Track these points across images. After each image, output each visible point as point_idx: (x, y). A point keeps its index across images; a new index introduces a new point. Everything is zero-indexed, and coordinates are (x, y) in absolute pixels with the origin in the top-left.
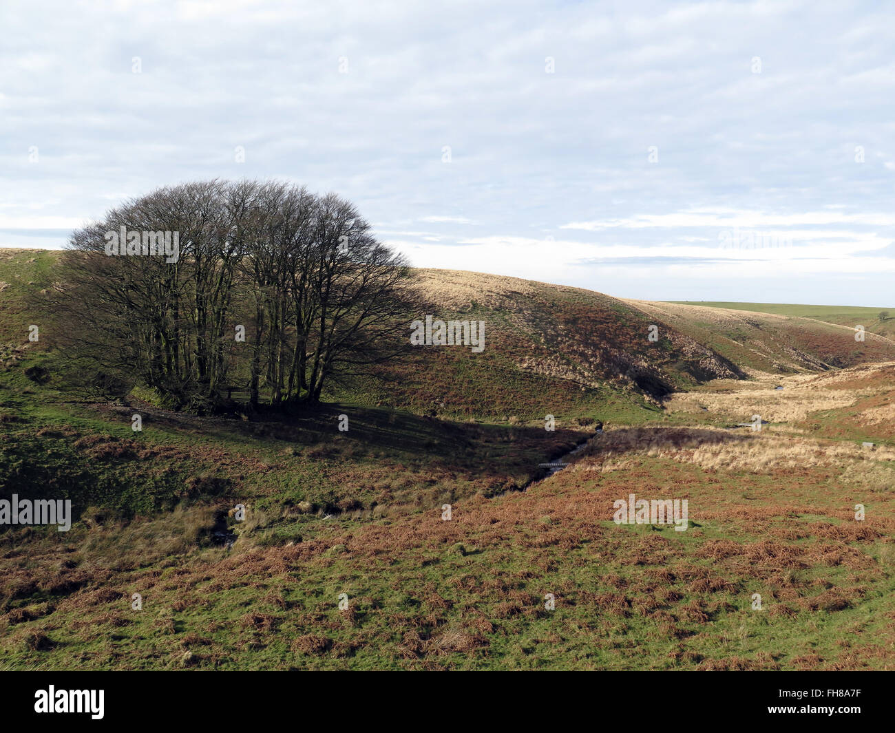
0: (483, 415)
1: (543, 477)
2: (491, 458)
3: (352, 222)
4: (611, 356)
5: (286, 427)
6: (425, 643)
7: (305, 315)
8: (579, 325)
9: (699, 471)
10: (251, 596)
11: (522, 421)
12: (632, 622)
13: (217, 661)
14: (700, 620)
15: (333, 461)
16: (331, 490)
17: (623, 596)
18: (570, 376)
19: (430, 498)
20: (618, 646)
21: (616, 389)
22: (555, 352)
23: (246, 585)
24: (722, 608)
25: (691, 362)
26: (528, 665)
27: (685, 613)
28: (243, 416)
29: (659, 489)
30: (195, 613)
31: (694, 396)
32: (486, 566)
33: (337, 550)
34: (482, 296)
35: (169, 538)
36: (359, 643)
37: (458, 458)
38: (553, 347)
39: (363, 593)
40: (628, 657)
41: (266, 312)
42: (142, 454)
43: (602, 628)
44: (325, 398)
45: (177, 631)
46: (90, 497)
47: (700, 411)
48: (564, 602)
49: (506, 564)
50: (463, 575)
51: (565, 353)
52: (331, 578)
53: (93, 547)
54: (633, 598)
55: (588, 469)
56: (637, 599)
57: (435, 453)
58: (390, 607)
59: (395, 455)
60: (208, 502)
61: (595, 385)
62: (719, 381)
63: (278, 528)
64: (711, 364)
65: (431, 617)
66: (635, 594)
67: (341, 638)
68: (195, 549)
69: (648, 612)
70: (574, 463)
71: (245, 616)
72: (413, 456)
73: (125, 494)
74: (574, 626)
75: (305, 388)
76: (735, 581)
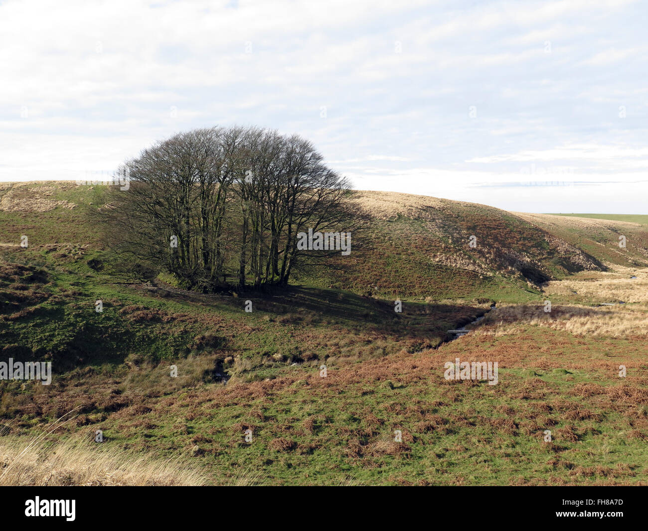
0: (406, 296)
1: (451, 340)
2: (412, 326)
3: (310, 155)
4: (502, 253)
5: (264, 301)
6: (364, 448)
7: (278, 223)
8: (478, 231)
9: (570, 336)
10: (239, 412)
11: (435, 300)
12: (518, 439)
13: (216, 453)
14: (572, 440)
15: (298, 326)
16: (296, 345)
17: (512, 421)
18: (471, 268)
19: (368, 353)
20: (508, 455)
21: (506, 277)
22: (460, 250)
23: (236, 404)
24: (590, 432)
25: (564, 258)
26: (440, 465)
27: (560, 434)
28: (234, 294)
29: (540, 348)
30: (201, 422)
31: (566, 283)
32: (409, 397)
33: (300, 383)
34: (405, 209)
35: (184, 376)
36: (316, 445)
37: (388, 325)
38: (458, 246)
39: (318, 413)
40: (516, 463)
41: (250, 221)
42: (165, 319)
43: (496, 442)
44: (291, 282)
45: (189, 433)
46: (130, 347)
47: (571, 294)
48: (467, 423)
49: (424, 396)
50: (392, 402)
51: (467, 251)
52: (296, 402)
53: (132, 381)
54: (519, 422)
55: (485, 334)
56: (522, 423)
57: (371, 321)
58: (338, 422)
59: (342, 323)
60: (210, 353)
61: (490, 274)
62: (585, 273)
63: (259, 371)
64: (580, 259)
65: (368, 430)
66: (522, 420)
67: (303, 442)
68: (201, 384)
69: (531, 432)
70: (474, 330)
71: (235, 424)
72: (355, 323)
73: (154, 346)
74: (474, 440)
75: (278, 274)
76: (599, 413)
